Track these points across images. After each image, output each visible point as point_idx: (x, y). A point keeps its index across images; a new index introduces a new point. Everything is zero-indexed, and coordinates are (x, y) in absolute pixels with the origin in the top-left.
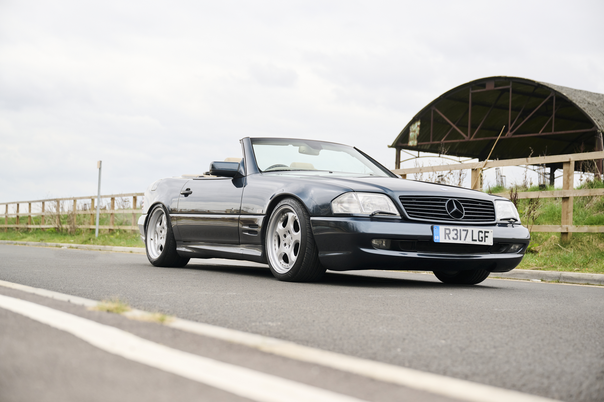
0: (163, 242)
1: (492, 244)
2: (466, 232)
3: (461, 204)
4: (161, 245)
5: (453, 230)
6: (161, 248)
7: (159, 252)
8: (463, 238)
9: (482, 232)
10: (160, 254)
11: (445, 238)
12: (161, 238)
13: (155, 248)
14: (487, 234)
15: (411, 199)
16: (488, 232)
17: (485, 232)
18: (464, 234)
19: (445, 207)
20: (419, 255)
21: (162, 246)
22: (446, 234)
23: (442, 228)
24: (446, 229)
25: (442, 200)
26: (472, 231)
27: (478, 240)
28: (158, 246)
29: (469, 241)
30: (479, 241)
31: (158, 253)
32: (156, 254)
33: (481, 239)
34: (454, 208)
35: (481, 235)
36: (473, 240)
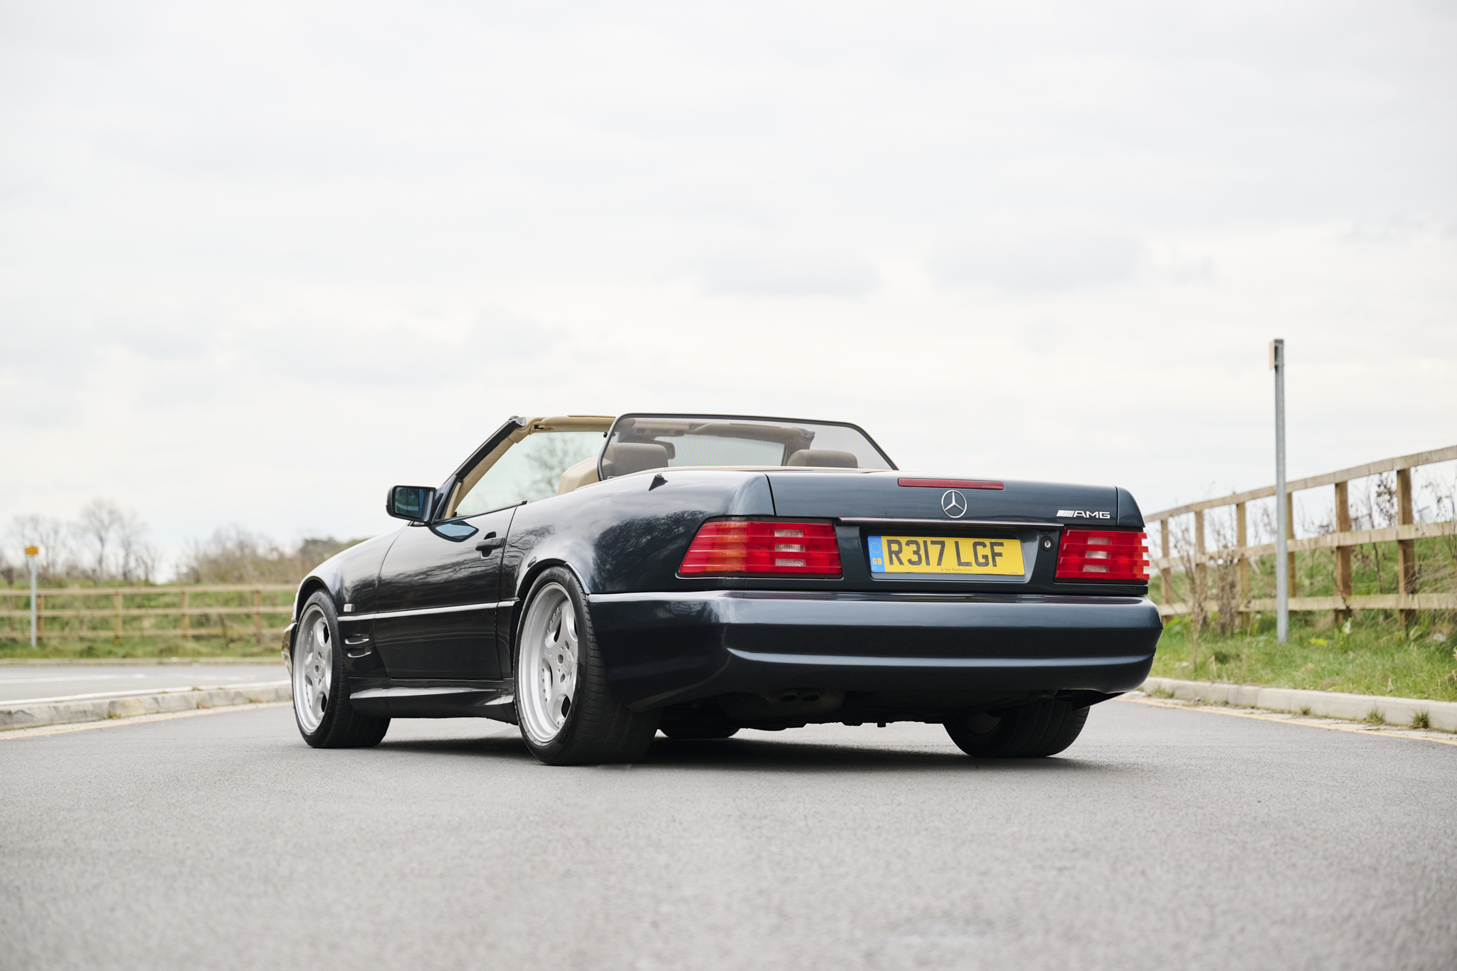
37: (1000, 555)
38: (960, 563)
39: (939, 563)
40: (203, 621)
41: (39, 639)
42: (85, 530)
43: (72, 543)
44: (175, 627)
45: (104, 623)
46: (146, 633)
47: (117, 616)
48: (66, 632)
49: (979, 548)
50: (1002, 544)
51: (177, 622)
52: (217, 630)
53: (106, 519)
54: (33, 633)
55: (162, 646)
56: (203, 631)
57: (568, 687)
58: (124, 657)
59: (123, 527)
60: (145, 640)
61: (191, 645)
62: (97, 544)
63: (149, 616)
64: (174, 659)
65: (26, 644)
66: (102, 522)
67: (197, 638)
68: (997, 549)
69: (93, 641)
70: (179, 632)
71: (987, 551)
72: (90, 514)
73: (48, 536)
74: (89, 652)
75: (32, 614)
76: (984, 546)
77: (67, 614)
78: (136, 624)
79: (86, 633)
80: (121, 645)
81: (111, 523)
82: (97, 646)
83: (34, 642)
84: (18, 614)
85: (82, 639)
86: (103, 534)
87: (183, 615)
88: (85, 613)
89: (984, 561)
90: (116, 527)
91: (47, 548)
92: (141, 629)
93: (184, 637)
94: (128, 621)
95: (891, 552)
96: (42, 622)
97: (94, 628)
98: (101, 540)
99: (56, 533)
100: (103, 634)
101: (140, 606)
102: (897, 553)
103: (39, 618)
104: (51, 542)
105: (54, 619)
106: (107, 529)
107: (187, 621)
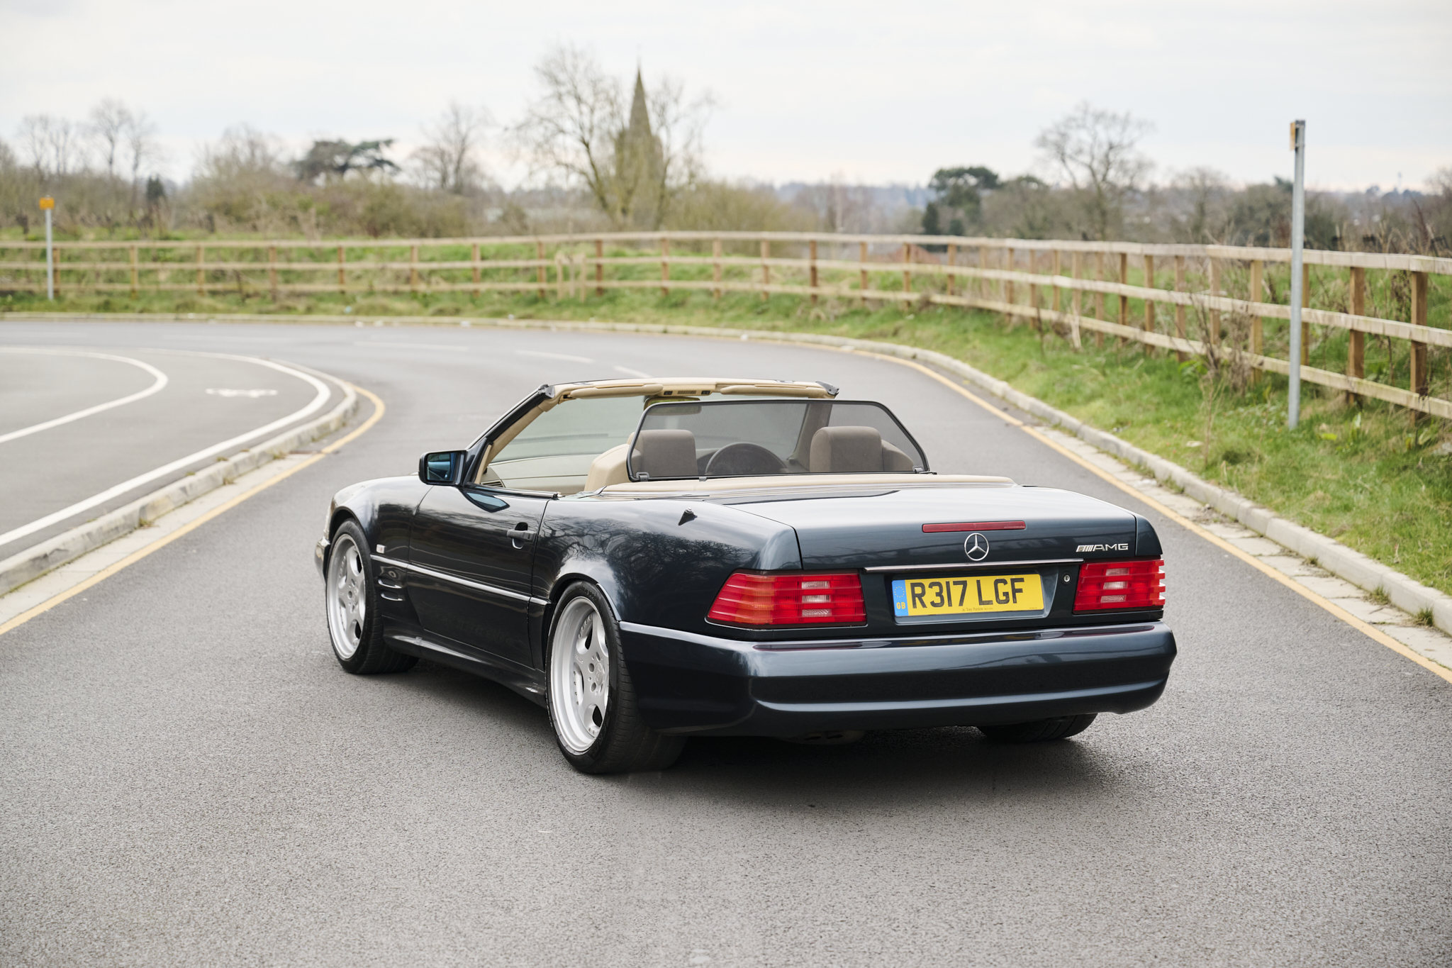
37: (1020, 591)
38: (981, 602)
39: (961, 603)
40: (218, 276)
41: (56, 292)
42: (95, 130)
43: (82, 143)
44: (191, 281)
45: (120, 276)
46: (162, 287)
47: (133, 270)
48: (83, 286)
49: (1000, 585)
50: (1022, 580)
51: (192, 275)
52: (232, 285)
53: (116, 119)
54: (50, 285)
55: (179, 301)
56: (219, 286)
57: (602, 698)
58: (142, 311)
59: (132, 127)
60: (161, 295)
61: (207, 301)
62: (107, 145)
63: (165, 270)
64: (191, 315)
65: (43, 297)
66: (111, 122)
67: (214, 293)
68: (1017, 585)
69: (110, 294)
70: (194, 286)
71: (1008, 588)
72: (99, 114)
73: (58, 137)
74: (106, 307)
75: (49, 266)
76: (1005, 582)
77: (82, 266)
78: (152, 277)
79: (103, 286)
80: (138, 299)
81: (121, 123)
82: (116, 301)
83: (51, 295)
84: (34, 266)
85: (99, 293)
86: (113, 134)
87: (199, 271)
88: (102, 267)
89: (1004, 598)
90: (125, 127)
91: (58, 149)
92: (157, 283)
93: (200, 292)
94: (142, 274)
95: (914, 595)
96: (59, 274)
97: (110, 281)
98: (111, 140)
99: (66, 133)
100: (119, 287)
101: (155, 260)
102: (920, 596)
103: (55, 271)
104: (61, 142)
105: (69, 272)
106: (117, 129)
107: (202, 276)
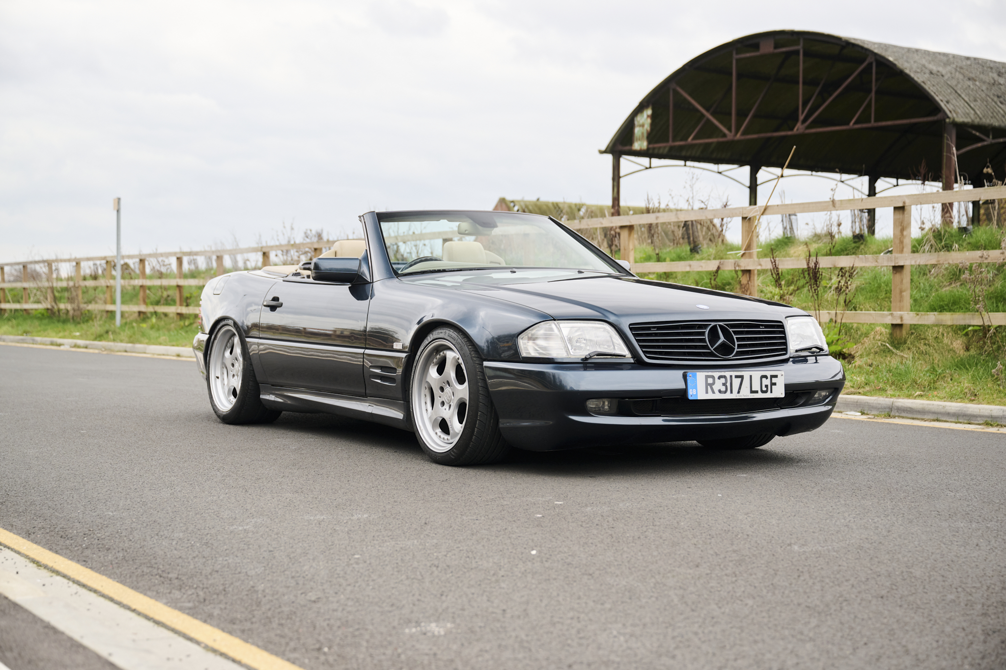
0: (237, 383)
1: (783, 396)
2: (740, 379)
3: (731, 330)
4: (233, 388)
5: (719, 378)
6: (234, 393)
7: (232, 400)
8: (735, 389)
9: (766, 377)
10: (234, 403)
11: (707, 392)
12: (234, 375)
13: (224, 392)
14: (774, 380)
15: (649, 329)
16: (776, 376)
17: (772, 376)
18: (737, 382)
19: (705, 339)
20: (664, 420)
21: (235, 389)
22: (707, 384)
23: (701, 375)
24: (707, 377)
25: (700, 327)
26: (751, 376)
27: (759, 391)
28: (229, 390)
29: (745, 394)
30: (763, 392)
31: (229, 401)
32: (226, 404)
33: (764, 389)
34: (719, 338)
35: (766, 382)
36: (752, 392)
